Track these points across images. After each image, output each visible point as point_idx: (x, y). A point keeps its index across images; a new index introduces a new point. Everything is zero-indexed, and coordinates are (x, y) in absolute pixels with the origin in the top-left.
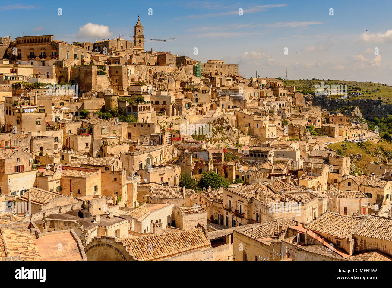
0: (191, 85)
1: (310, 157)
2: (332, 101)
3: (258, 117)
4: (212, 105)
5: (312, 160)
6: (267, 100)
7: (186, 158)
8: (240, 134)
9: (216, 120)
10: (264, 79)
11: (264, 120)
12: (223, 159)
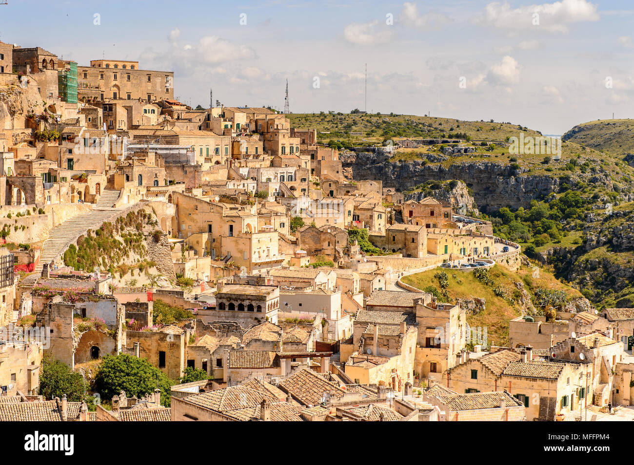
0: (53, 124)
1: (370, 307)
2: (402, 167)
3: (231, 209)
4: (113, 176)
5: (373, 316)
6: (250, 165)
7: (57, 318)
8: (186, 253)
9: (125, 216)
10: (240, 109)
11: (248, 216)
12: (150, 319)
